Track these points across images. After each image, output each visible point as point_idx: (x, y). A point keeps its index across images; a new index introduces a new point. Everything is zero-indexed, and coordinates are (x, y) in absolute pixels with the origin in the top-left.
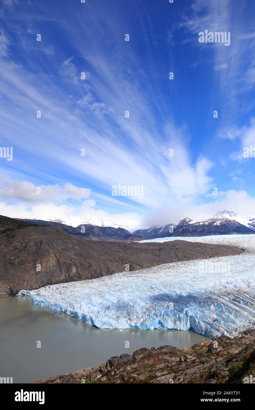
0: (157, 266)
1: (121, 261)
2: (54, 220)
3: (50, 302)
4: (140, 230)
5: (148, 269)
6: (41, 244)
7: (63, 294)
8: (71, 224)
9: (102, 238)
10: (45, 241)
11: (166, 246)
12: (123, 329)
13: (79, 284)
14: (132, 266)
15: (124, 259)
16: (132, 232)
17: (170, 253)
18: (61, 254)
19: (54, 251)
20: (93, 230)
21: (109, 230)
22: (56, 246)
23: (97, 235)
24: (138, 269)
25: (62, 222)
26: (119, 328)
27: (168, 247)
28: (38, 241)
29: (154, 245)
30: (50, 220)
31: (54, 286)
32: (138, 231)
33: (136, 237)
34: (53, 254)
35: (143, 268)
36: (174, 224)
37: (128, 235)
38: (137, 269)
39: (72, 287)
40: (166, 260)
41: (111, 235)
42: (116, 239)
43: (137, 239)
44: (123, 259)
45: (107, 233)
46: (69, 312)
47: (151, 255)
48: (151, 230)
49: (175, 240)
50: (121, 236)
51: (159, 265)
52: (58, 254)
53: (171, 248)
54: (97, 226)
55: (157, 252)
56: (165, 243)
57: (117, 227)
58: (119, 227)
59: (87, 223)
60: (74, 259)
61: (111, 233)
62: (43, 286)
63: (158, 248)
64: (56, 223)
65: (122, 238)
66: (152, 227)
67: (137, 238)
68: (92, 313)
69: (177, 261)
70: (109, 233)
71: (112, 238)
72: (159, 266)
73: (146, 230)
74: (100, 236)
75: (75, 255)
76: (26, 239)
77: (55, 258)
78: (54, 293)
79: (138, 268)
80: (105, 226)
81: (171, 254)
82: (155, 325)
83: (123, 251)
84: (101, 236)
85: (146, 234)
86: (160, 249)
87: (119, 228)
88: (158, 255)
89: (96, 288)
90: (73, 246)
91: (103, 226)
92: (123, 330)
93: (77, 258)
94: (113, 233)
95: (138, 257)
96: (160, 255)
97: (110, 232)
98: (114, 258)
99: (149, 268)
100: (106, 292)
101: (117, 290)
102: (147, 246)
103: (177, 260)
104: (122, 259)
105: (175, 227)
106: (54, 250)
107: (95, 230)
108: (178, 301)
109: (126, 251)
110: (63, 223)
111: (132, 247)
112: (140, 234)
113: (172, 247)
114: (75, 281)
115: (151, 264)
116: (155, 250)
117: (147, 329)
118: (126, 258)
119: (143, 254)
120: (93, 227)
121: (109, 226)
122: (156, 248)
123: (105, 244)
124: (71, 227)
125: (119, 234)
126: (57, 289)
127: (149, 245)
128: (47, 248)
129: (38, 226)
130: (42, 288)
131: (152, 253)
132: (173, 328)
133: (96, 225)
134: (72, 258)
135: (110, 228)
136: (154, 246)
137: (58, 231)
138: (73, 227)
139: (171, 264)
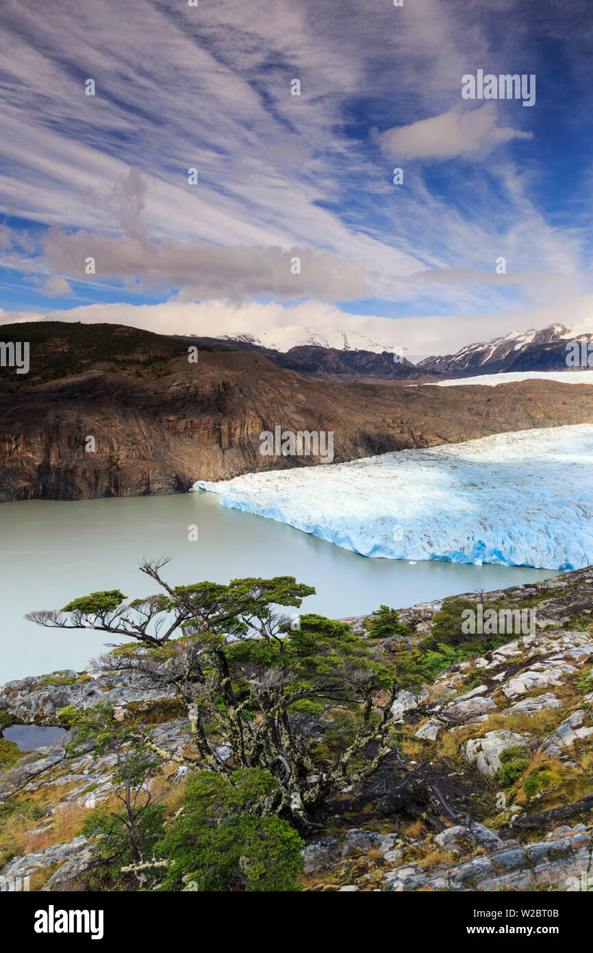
0: (482, 439)
1: (397, 426)
2: (235, 336)
3: (260, 506)
4: (434, 357)
5: (460, 444)
6: (225, 390)
7: (282, 490)
8: (273, 345)
9: (345, 376)
10: (234, 382)
11: (504, 395)
12: (415, 561)
13: (312, 472)
14: (424, 437)
15: (404, 422)
16: (415, 363)
17: (513, 410)
18: (270, 411)
19: (254, 404)
20: (325, 358)
21: (361, 358)
22: (258, 393)
23: (333, 369)
24: (438, 445)
25: (254, 341)
26: (408, 558)
27: (509, 396)
28: (221, 384)
29: (473, 391)
30: (226, 336)
31: (262, 476)
32: (431, 360)
33: (426, 372)
34: (252, 410)
35: (450, 442)
36: (522, 341)
37: (405, 369)
38: (435, 444)
39: (298, 479)
40: (504, 426)
41: (364, 370)
42: (380, 377)
43: (428, 377)
44: (402, 423)
45: (357, 364)
46: (301, 524)
47: (466, 413)
48: (462, 356)
49: (527, 380)
50: (390, 372)
51: (486, 435)
52: (263, 410)
53: (515, 399)
54: (333, 349)
55: (482, 408)
56: (500, 388)
57: (379, 350)
58: (384, 350)
59: (309, 342)
60: (295, 421)
61: (367, 364)
62: (238, 475)
63: (485, 399)
64: (240, 343)
65: (391, 375)
66: (466, 349)
67: (428, 375)
68: (348, 529)
69: (530, 428)
70: (362, 364)
71: (369, 376)
72: (487, 438)
73: (449, 357)
74: (341, 373)
75: (297, 413)
76: (195, 379)
77: (258, 420)
78: (263, 488)
79: (438, 443)
80: (352, 349)
81: (517, 413)
82: (484, 556)
83: (402, 405)
84: (345, 372)
85: (449, 365)
86: (489, 400)
87: (384, 353)
88: (484, 413)
89: (351, 482)
90: (292, 394)
91: (347, 349)
92: (415, 563)
93: (302, 420)
94: (371, 365)
95: (438, 418)
96: (488, 414)
97: (364, 361)
98: (384, 421)
99: (464, 443)
100: (373, 489)
101: (395, 485)
102: (457, 393)
103: (529, 426)
104: (399, 421)
105: (523, 347)
106: (253, 402)
107: (329, 358)
108: (535, 511)
109: (409, 405)
110: (256, 343)
111: (422, 396)
112: (434, 368)
113: (518, 396)
114: (303, 466)
115: (466, 434)
116: (475, 404)
117: (468, 562)
118: (410, 419)
119: (449, 412)
120: (325, 352)
121: (360, 348)
122: (478, 398)
123: (360, 389)
124: (275, 351)
125: (386, 367)
126: (268, 481)
127: (461, 390)
128: (239, 397)
129: (214, 350)
130: (236, 478)
131: (470, 410)
132: (525, 564)
133: (331, 347)
134: (292, 419)
135: (363, 353)
136: (475, 393)
137: (256, 362)
138: (280, 351)
139: (517, 435)
